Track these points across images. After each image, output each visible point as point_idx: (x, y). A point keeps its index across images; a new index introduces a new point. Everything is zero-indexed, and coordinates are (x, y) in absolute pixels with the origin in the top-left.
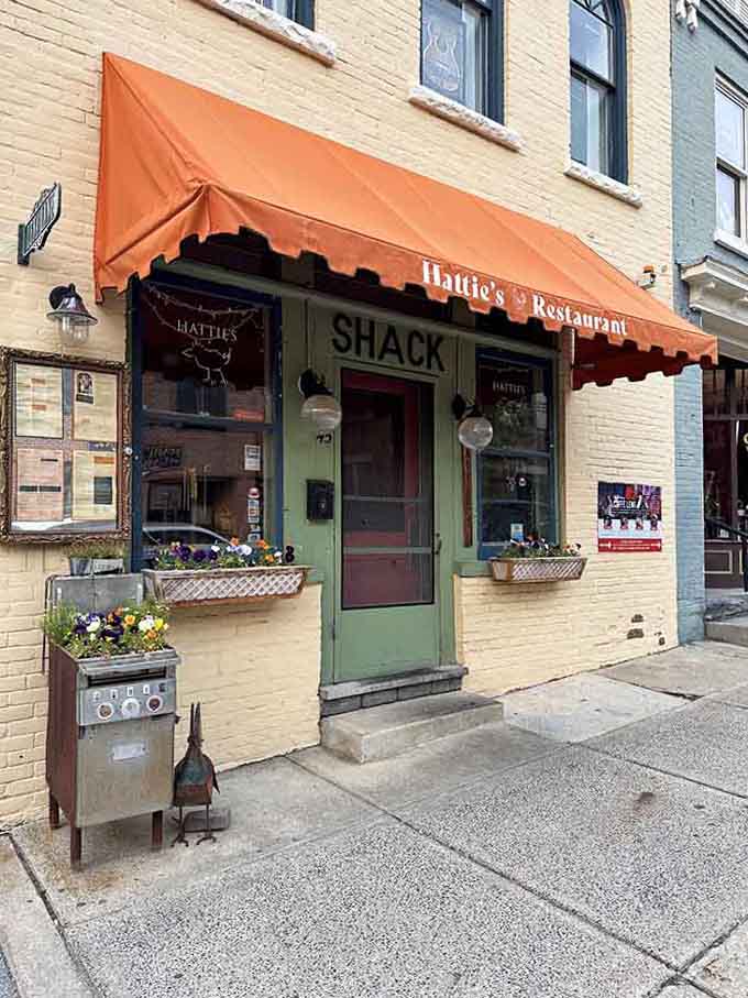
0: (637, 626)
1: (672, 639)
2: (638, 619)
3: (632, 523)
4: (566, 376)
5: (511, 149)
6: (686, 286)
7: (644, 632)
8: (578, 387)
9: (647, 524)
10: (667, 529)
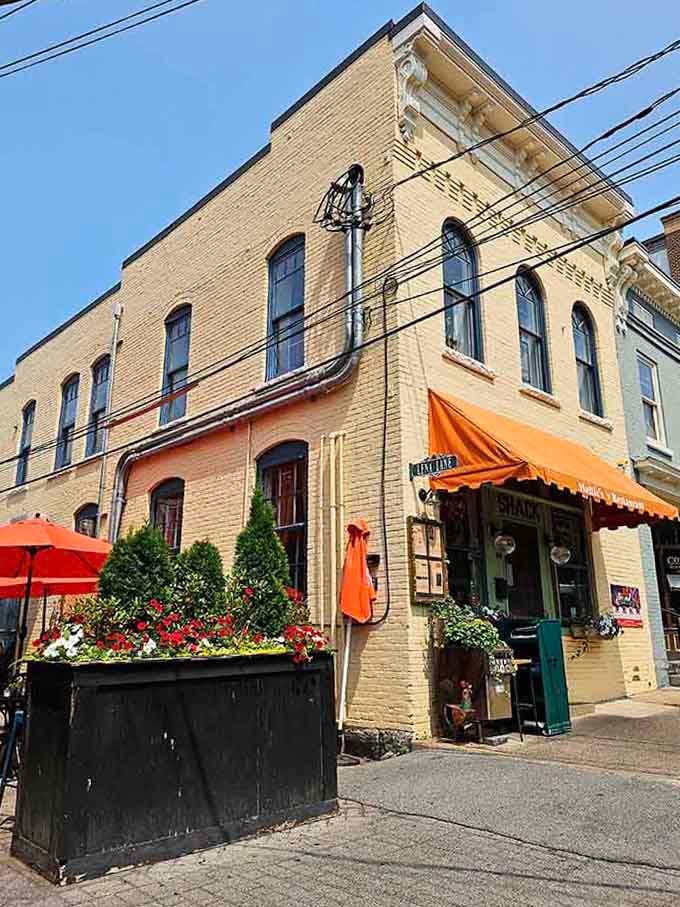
0: (636, 673)
1: (655, 685)
2: (637, 669)
3: (627, 610)
4: (589, 523)
5: (557, 407)
6: (637, 471)
7: (640, 677)
8: (597, 530)
9: (634, 610)
10: (644, 615)
